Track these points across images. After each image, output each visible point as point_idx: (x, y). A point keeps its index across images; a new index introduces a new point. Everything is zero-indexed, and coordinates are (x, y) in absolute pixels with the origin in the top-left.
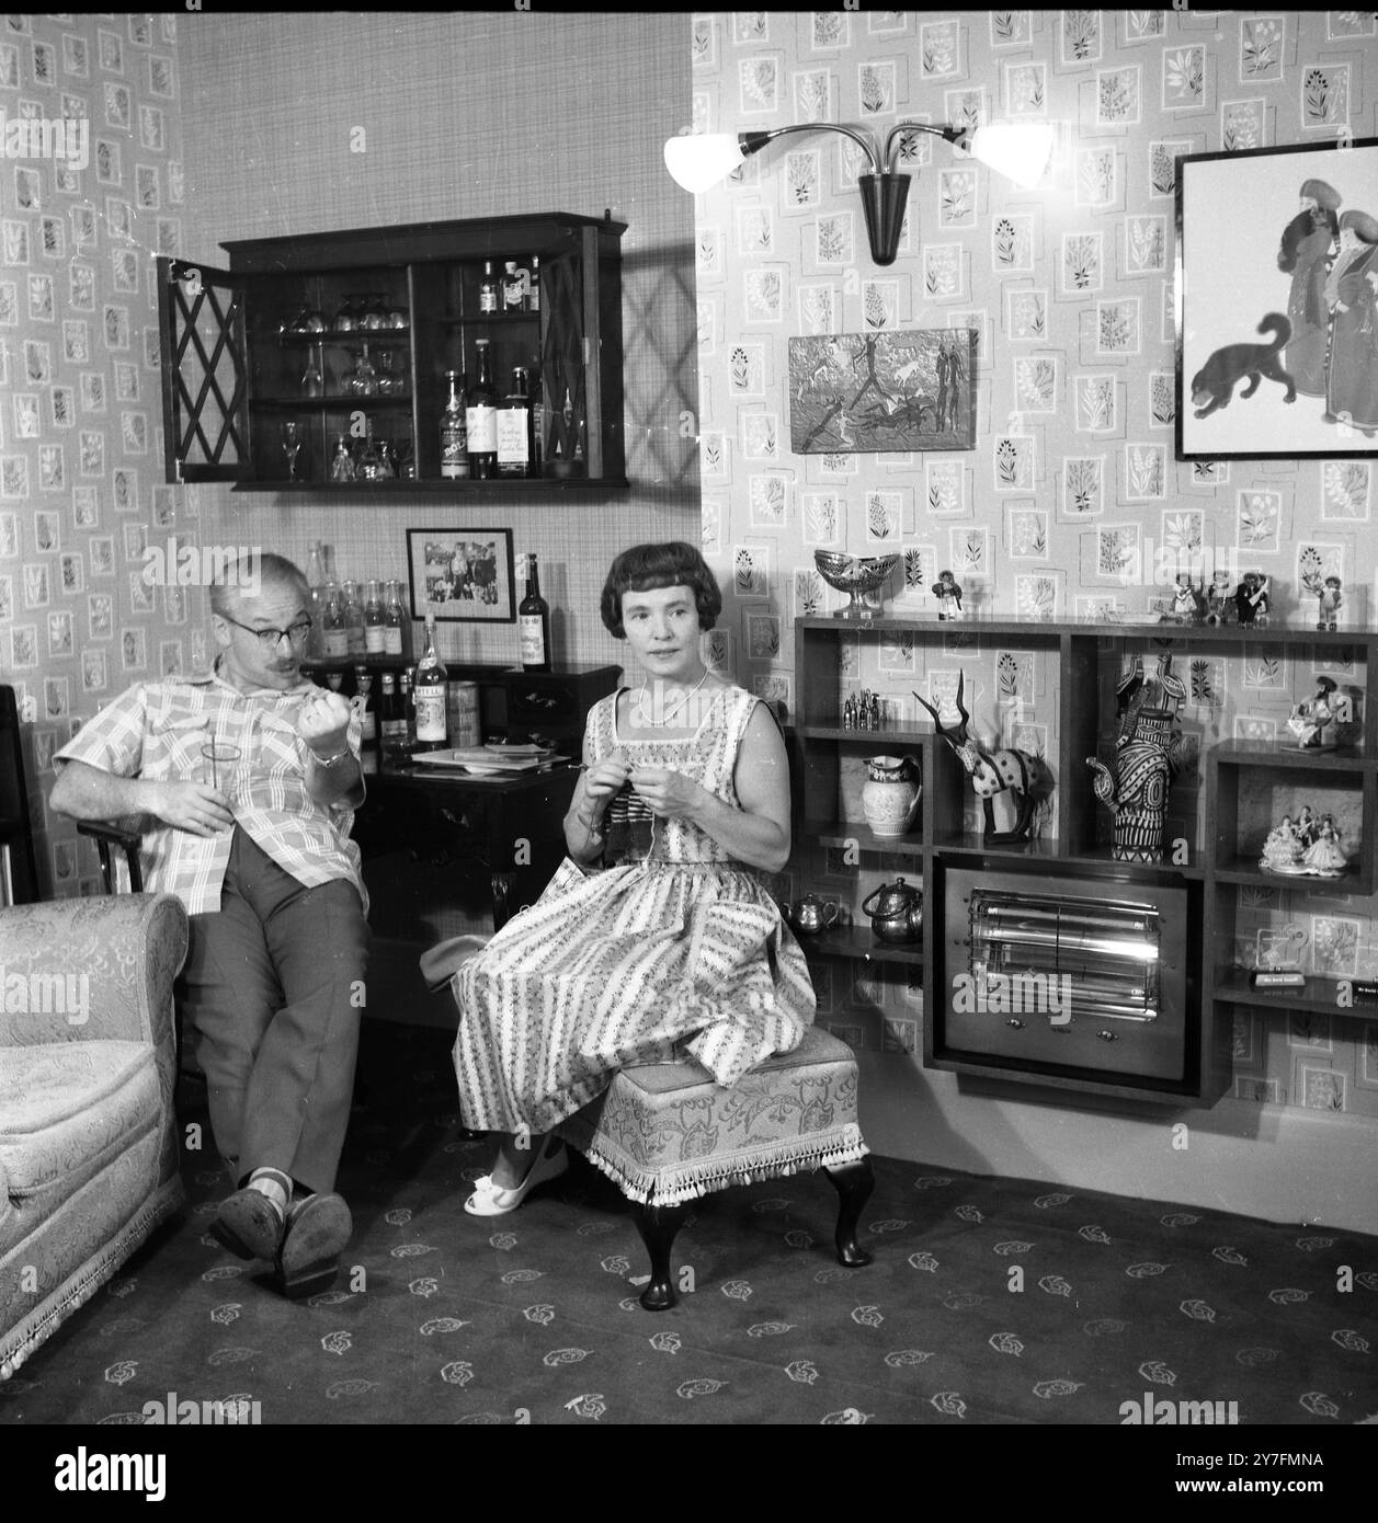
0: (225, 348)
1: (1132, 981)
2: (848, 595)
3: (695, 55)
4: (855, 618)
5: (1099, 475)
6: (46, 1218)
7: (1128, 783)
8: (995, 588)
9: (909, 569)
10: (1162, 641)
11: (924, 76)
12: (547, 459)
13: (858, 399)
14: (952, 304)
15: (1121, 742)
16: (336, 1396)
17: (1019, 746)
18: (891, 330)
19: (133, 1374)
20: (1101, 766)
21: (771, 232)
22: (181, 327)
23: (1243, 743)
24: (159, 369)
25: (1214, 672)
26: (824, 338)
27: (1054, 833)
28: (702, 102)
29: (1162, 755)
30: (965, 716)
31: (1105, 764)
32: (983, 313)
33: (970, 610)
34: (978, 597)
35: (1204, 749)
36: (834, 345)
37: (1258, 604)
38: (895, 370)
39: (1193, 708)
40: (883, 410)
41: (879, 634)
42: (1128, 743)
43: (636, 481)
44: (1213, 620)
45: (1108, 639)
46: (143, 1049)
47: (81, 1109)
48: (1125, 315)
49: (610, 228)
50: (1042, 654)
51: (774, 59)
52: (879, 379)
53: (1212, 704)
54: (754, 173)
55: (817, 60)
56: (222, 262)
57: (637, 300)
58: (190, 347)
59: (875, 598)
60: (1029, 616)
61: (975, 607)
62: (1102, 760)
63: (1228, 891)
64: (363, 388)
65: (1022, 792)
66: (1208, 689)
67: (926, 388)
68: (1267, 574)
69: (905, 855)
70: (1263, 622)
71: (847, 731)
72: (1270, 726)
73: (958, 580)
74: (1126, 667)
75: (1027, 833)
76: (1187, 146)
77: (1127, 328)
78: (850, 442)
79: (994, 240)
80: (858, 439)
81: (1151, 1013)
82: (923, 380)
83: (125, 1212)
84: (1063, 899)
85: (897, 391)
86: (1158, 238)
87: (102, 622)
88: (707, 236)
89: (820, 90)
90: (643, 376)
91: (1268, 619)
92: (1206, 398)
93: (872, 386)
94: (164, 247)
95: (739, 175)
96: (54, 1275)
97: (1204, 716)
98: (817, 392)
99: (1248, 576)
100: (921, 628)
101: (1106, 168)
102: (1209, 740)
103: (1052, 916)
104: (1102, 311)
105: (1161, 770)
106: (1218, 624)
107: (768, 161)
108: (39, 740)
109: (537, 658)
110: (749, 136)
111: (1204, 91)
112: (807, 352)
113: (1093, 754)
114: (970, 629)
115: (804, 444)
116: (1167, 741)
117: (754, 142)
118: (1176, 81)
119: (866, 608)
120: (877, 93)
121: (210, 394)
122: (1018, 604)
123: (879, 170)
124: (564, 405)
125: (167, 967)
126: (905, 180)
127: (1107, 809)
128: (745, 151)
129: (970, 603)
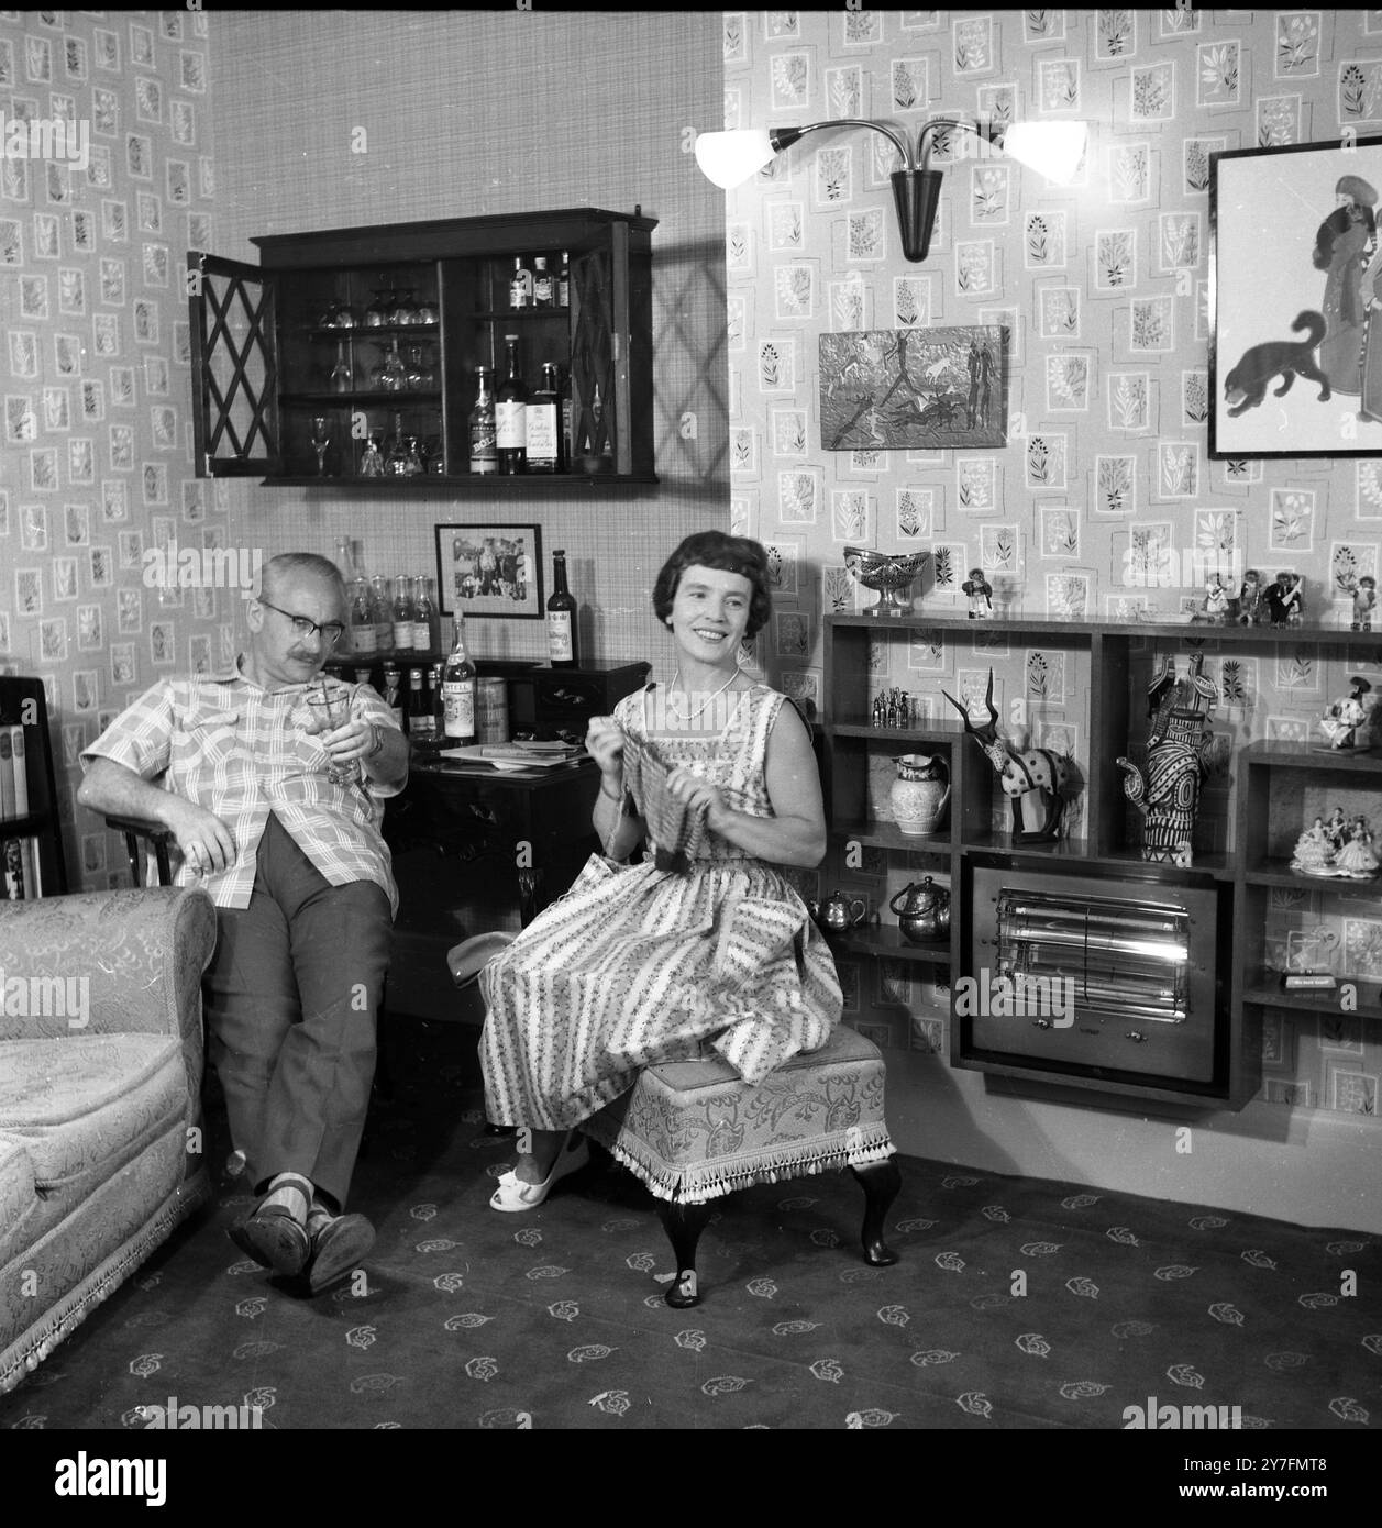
0: (255, 343)
1: (1161, 983)
2: (878, 592)
3: (727, 51)
4: (885, 615)
5: (1132, 471)
6: (73, 1209)
7: (1159, 784)
8: (1024, 588)
9: (940, 567)
10: (1195, 641)
11: (957, 73)
12: (576, 454)
13: (889, 395)
14: (985, 301)
15: (1152, 742)
16: (360, 1390)
17: (1048, 746)
18: (923, 326)
19: (158, 1367)
20: (1131, 767)
21: (802, 228)
22: (211, 321)
23: (1276, 743)
24: (189, 363)
25: (1246, 673)
26: (855, 334)
27: (1083, 833)
28: (733, 100)
29: (1193, 756)
30: (995, 715)
31: (1136, 764)
32: (1014, 310)
33: (1001, 609)
34: (1008, 595)
35: (1237, 749)
36: (864, 342)
37: (1291, 604)
38: (926, 366)
39: (1224, 709)
40: (914, 406)
41: (908, 632)
42: (1159, 744)
43: (666, 478)
44: (1245, 620)
45: (1139, 638)
46: (170, 1041)
47: (108, 1102)
48: (1158, 312)
49: (640, 224)
50: (1072, 653)
51: (805, 55)
52: (910, 376)
53: (1243, 705)
54: (785, 169)
55: (849, 57)
56: (252, 257)
57: (667, 295)
58: (221, 341)
59: (905, 596)
60: (1059, 615)
61: (1005, 605)
62: (1132, 760)
63: (1258, 893)
64: (392, 384)
65: (1051, 792)
66: (1239, 690)
67: (958, 385)
68: (1299, 573)
69: (932, 854)
70: (1297, 622)
71: (876, 729)
72: (1303, 726)
73: (988, 579)
74: (1158, 667)
75: (1056, 833)
76: (1221, 143)
77: (1161, 325)
78: (880, 439)
79: (1026, 236)
80: (888, 434)
81: (1180, 1014)
82: (955, 378)
83: (150, 1205)
84: (1092, 900)
85: (929, 388)
86: (1192, 236)
87: (130, 616)
88: (738, 232)
89: (852, 85)
90: (672, 371)
91: (1301, 619)
92: (1241, 396)
93: (903, 383)
94: (195, 242)
95: (769, 171)
96: (80, 1267)
97: (1236, 716)
98: (847, 388)
99: (1282, 576)
100: (951, 626)
101: (1140, 165)
102: (1240, 742)
103: (1081, 917)
104: (1136, 309)
105: (1192, 771)
106: (1250, 624)
107: (799, 157)
108: (68, 732)
109: (565, 655)
110: (780, 132)
111: (1239, 89)
112: (836, 349)
113: (1123, 754)
114: (1001, 628)
115: (835, 439)
116: (1198, 741)
117: (785, 138)
118: (1210, 76)
119: (896, 606)
120: (909, 90)
121: (240, 389)
122: (1049, 602)
123: (911, 166)
124: (593, 401)
125: (194, 961)
126: (937, 177)
127: (1137, 808)
128: (776, 147)
129: (1000, 601)
